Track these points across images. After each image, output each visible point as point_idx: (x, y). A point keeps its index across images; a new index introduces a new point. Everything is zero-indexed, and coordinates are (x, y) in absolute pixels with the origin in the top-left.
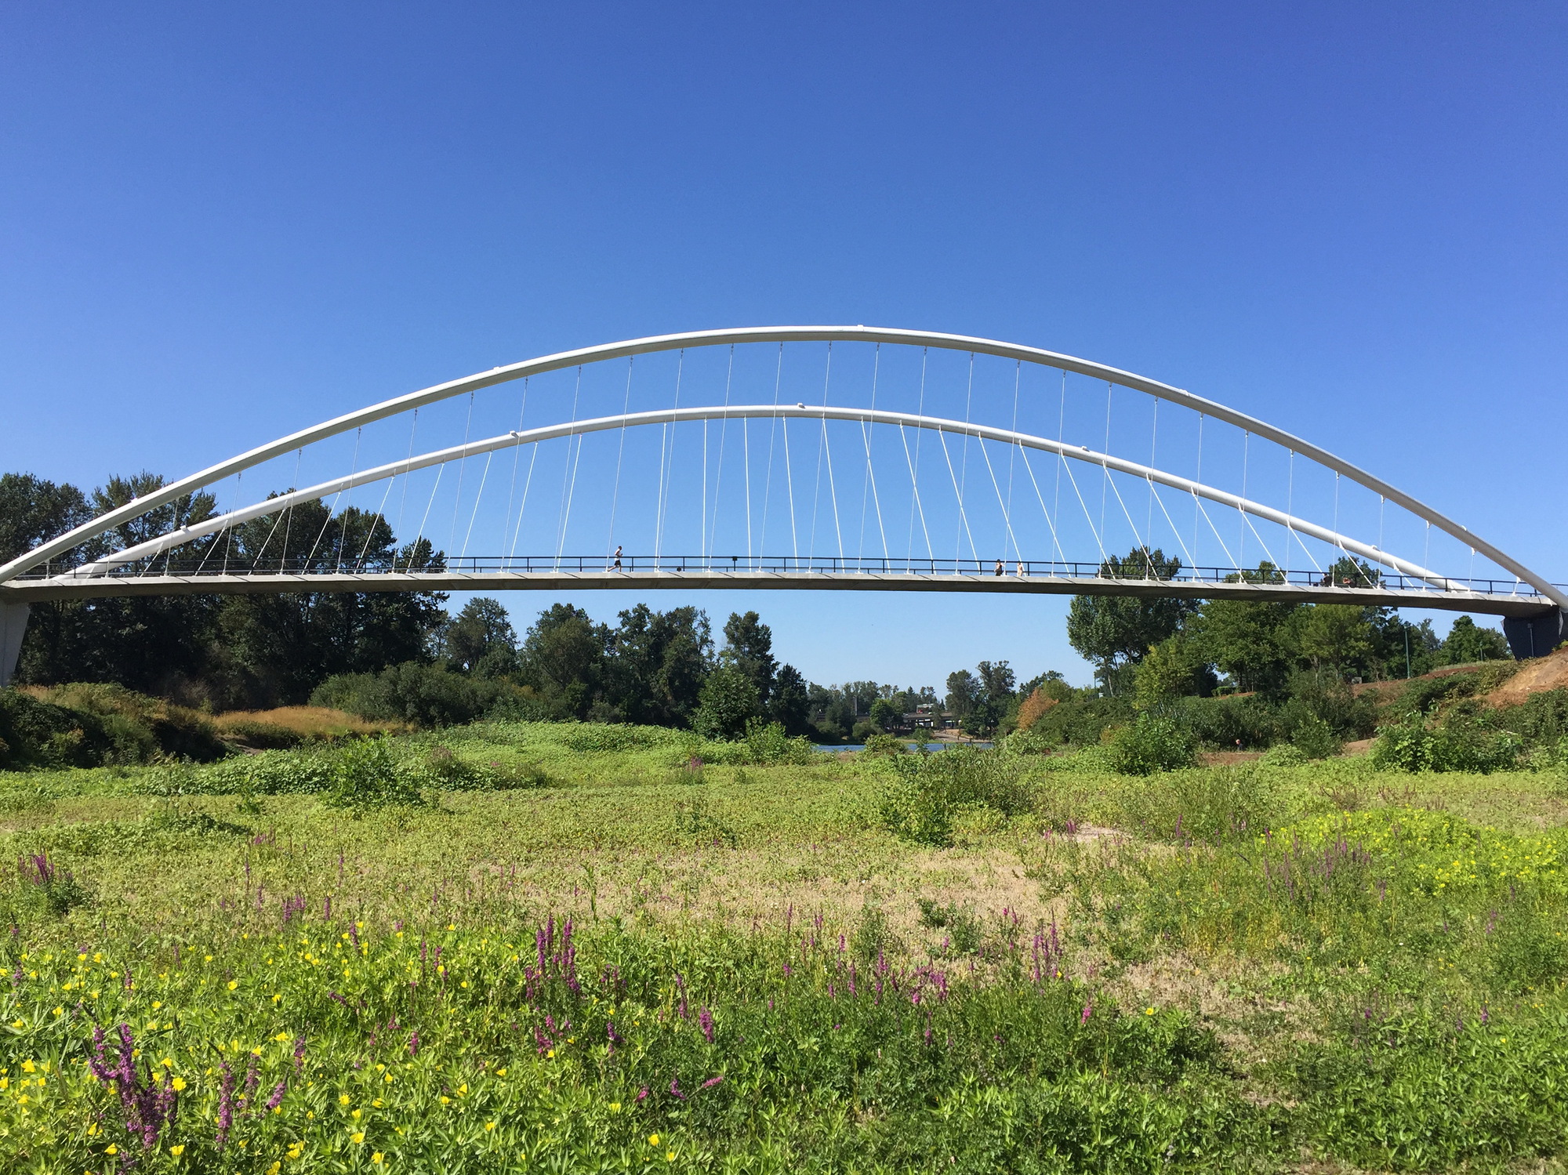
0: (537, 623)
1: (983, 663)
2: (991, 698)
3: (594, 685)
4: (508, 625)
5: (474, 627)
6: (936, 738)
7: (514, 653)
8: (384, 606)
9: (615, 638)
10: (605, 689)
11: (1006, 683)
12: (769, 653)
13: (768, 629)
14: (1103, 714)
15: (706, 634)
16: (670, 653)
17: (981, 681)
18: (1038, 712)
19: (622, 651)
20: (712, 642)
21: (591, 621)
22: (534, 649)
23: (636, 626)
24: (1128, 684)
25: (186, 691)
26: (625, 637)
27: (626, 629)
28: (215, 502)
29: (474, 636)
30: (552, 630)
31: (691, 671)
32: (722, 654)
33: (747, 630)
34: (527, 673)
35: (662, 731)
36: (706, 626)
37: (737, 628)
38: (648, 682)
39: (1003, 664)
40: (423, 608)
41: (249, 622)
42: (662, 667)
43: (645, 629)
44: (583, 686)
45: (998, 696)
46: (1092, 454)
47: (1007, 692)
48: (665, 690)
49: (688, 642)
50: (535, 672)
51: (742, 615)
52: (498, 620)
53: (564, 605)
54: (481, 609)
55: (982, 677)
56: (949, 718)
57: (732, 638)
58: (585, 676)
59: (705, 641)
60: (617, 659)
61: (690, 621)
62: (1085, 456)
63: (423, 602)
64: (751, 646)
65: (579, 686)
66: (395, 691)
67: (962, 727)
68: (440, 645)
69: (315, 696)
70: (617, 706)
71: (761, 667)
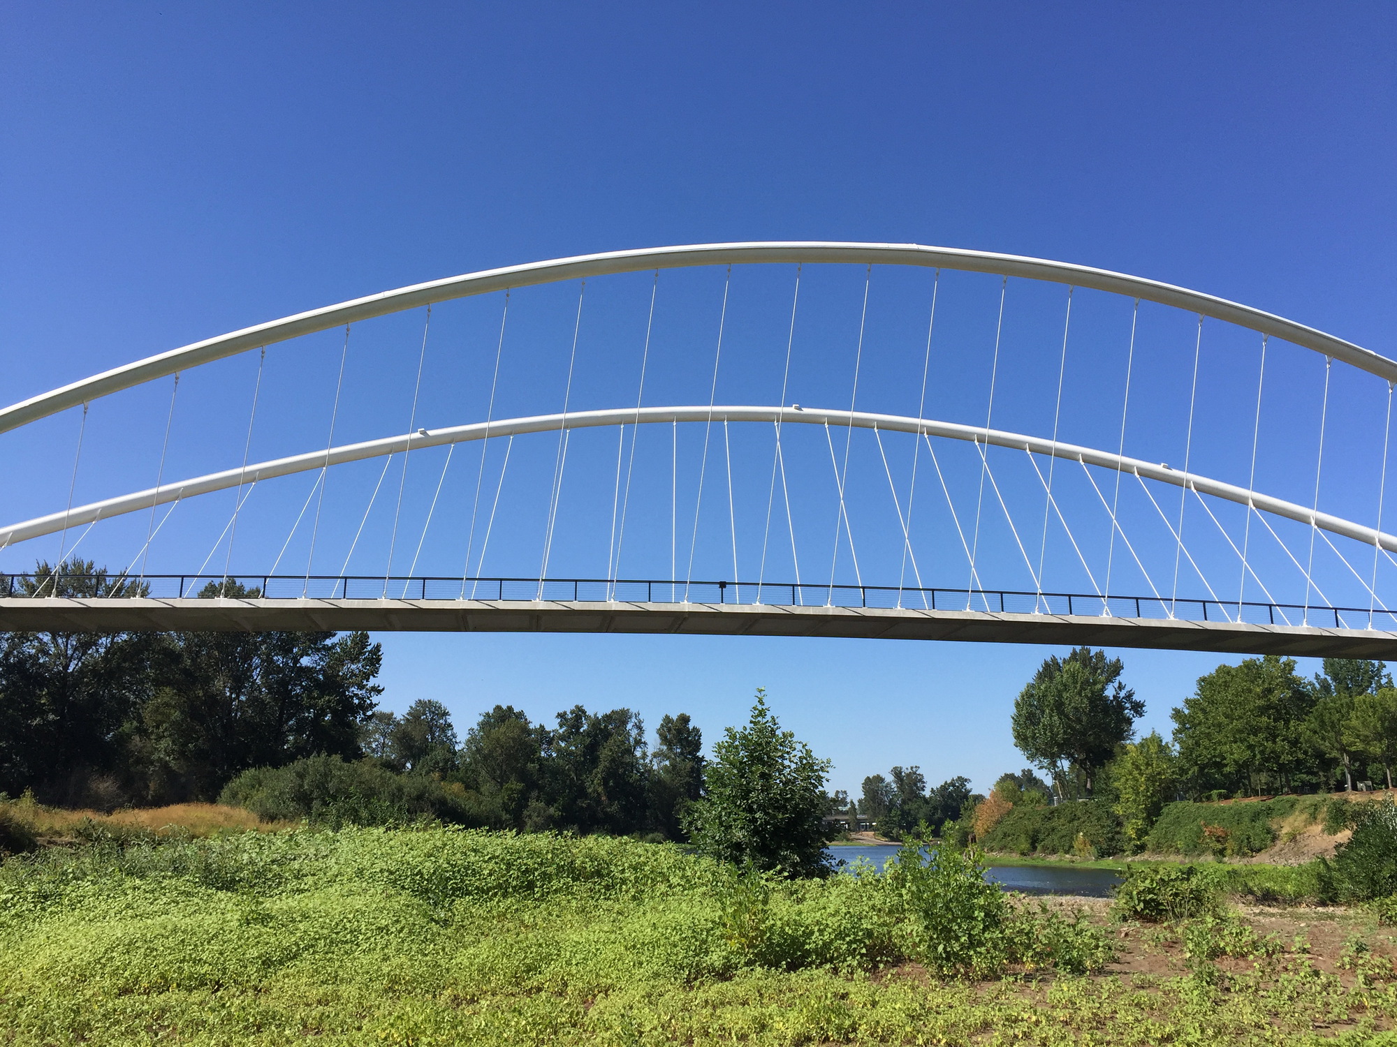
0: (478, 724)
1: (895, 768)
2: (904, 802)
3: (531, 784)
4: (450, 725)
5: (418, 728)
6: (852, 840)
7: (455, 753)
8: (315, 699)
9: (553, 739)
10: (541, 788)
11: (917, 788)
12: (700, 754)
13: (698, 731)
14: (1073, 820)
15: (640, 735)
16: (605, 753)
17: (894, 785)
18: (997, 816)
19: (559, 751)
20: (645, 743)
21: (530, 722)
22: (474, 748)
23: (573, 727)
24: (1104, 786)
25: (94, 786)
26: (562, 738)
27: (563, 729)
28: (149, 591)
29: (416, 735)
30: (492, 730)
31: (625, 771)
32: (655, 755)
33: (679, 731)
34: (466, 772)
35: (636, 850)
36: (639, 727)
37: (669, 730)
38: (583, 783)
39: (914, 769)
40: (356, 701)
41: (176, 715)
42: (597, 767)
43: (581, 730)
44: (520, 786)
45: (910, 800)
46: (1175, 473)
47: (918, 796)
48: (600, 790)
49: (623, 742)
50: (473, 771)
51: (674, 717)
52: (441, 721)
53: (504, 707)
54: (425, 710)
55: (895, 782)
56: (864, 821)
57: (664, 739)
58: (523, 776)
59: (638, 742)
60: (553, 759)
61: (625, 723)
62: (1165, 475)
63: (356, 695)
64: (682, 747)
65: (516, 785)
66: (301, 786)
67: (878, 830)
68: (384, 745)
69: (225, 793)
70: (553, 806)
71: (692, 768)
